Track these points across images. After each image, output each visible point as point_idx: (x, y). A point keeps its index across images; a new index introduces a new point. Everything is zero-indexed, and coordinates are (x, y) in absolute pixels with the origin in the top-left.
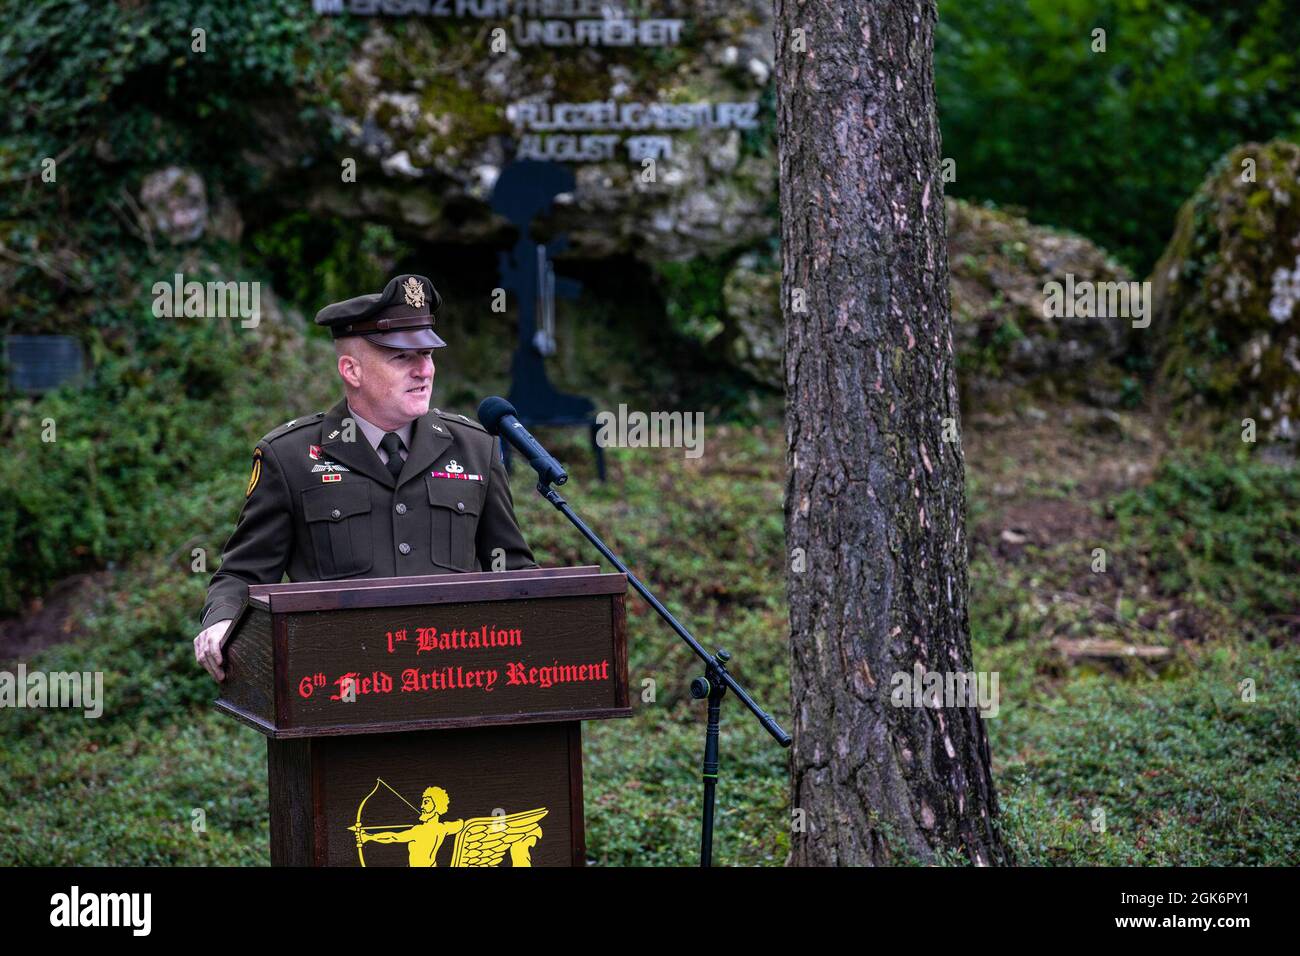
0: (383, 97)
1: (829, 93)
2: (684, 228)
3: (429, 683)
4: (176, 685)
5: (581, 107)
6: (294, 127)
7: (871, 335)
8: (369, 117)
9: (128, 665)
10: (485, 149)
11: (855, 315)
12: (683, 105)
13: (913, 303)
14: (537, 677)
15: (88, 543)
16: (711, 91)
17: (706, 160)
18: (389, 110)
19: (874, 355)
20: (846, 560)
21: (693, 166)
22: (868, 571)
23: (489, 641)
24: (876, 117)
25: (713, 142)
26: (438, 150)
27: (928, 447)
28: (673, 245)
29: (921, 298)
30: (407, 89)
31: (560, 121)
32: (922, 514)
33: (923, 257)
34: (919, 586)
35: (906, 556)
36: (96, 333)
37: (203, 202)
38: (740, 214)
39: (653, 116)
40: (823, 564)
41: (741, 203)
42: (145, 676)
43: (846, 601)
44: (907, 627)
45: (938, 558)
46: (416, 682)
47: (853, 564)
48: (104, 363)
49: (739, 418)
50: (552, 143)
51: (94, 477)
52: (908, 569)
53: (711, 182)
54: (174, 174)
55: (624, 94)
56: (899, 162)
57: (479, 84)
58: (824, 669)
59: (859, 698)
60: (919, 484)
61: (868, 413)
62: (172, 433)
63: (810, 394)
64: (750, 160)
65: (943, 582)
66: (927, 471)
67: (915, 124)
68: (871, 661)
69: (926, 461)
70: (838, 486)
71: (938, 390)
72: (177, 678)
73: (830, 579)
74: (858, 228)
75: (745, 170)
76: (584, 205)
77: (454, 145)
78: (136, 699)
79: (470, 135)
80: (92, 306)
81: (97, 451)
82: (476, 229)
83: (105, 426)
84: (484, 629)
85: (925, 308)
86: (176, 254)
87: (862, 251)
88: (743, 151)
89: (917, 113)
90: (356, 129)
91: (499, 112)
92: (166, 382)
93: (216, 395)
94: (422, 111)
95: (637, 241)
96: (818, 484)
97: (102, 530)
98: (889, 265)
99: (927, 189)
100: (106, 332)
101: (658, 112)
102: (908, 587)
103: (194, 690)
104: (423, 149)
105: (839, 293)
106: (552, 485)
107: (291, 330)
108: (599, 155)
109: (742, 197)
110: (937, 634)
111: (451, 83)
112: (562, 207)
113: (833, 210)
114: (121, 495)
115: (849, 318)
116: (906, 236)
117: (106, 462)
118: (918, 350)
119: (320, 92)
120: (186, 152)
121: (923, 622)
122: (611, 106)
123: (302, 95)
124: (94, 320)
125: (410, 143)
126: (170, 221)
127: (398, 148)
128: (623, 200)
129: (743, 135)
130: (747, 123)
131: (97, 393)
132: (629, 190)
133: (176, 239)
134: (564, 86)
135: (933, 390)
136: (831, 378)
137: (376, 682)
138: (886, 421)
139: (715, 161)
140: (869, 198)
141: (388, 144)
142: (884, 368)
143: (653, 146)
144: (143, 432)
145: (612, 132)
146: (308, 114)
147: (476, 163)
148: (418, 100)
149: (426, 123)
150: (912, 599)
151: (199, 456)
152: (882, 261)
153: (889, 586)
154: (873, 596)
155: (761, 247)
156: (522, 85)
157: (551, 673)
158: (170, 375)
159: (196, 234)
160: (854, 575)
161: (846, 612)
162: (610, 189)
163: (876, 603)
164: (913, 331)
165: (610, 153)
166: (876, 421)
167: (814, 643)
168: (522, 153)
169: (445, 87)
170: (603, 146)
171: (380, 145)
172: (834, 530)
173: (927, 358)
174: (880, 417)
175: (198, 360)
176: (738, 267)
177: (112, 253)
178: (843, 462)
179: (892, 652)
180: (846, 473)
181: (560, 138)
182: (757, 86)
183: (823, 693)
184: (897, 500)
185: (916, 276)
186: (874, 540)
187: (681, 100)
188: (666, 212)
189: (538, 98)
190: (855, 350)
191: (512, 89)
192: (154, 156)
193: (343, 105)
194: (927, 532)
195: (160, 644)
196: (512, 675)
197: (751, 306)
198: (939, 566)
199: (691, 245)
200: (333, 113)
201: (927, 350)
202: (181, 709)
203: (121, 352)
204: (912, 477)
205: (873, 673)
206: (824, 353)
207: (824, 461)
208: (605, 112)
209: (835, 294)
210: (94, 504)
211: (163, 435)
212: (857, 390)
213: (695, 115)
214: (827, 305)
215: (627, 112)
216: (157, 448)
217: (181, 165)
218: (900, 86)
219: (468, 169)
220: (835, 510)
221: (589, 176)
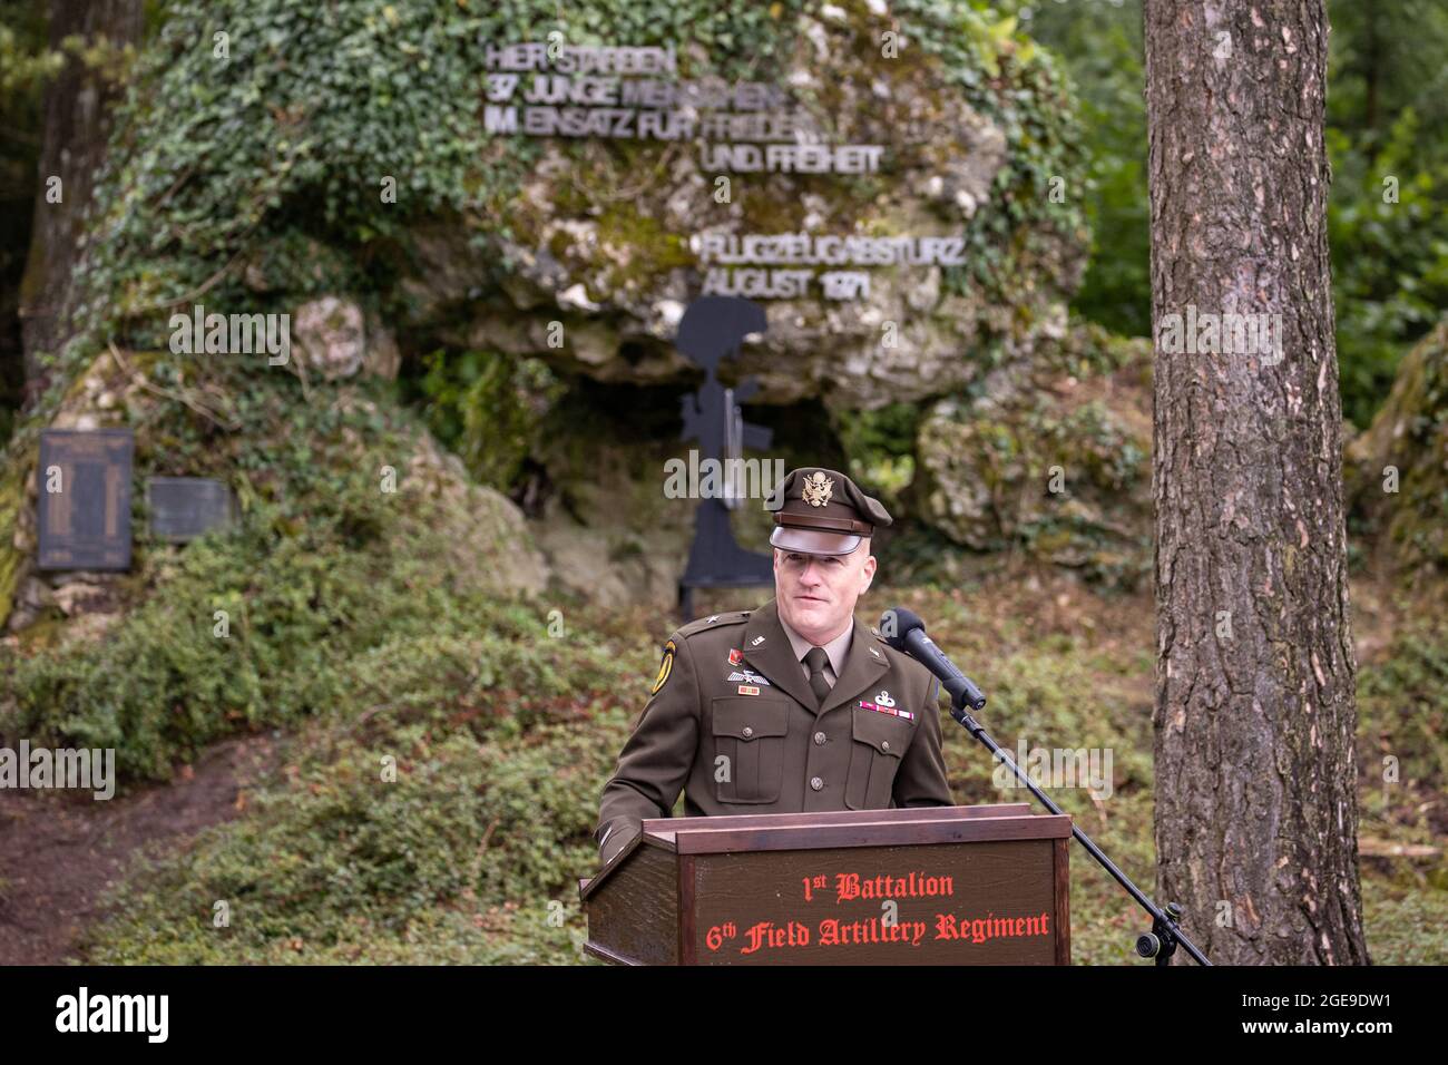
0: (558, 224)
1: (1217, 260)
2: (879, 372)
3: (850, 935)
4: (362, 871)
5: (773, 239)
6: (462, 255)
7: (1260, 531)
8: (543, 245)
9: (308, 849)
10: (667, 283)
11: (1243, 509)
12: (882, 240)
13: (1307, 496)
14: (969, 931)
15: (242, 707)
16: (913, 224)
17: (904, 298)
18: (564, 239)
19: (1263, 554)
20: (1227, 782)
21: (891, 306)
22: (1252, 795)
23: (917, 889)
24: (1269, 288)
25: (913, 279)
26: (616, 283)
27: (1320, 657)
28: (866, 390)
29: (1314, 491)
30: (584, 217)
31: (749, 254)
32: (1313, 732)
33: (1317, 444)
34: (1308, 812)
35: (1296, 778)
36: (242, 475)
37: (361, 335)
38: (939, 357)
39: (850, 250)
40: (1200, 785)
41: (941, 346)
42: (329, 861)
43: (1227, 827)
44: (1296, 857)
45: (1330, 781)
46: (835, 934)
47: (1236, 787)
48: (252, 510)
49: (934, 580)
50: (740, 278)
51: (246, 633)
52: (1297, 793)
53: (908, 322)
54: (330, 304)
55: (817, 226)
56: (1294, 339)
57: (661, 211)
58: (1200, 902)
59: (1240, 936)
60: (1310, 698)
61: (1254, 619)
62: (328, 587)
63: (1188, 595)
64: (951, 299)
65: (1333, 808)
66: (1319, 684)
67: (1311, 297)
68: (1254, 894)
69: (1319, 672)
70: (1219, 699)
71: (1331, 593)
72: (362, 864)
73: (1208, 803)
74: (1247, 411)
75: (945, 310)
76: (773, 346)
77: (635, 278)
78: (319, 885)
79: (651, 267)
80: (239, 446)
81: (249, 605)
82: (652, 369)
83: (257, 578)
84: (912, 876)
85: (1319, 502)
86: (330, 391)
87: (1251, 437)
88: (944, 289)
89: (1314, 284)
90: (529, 260)
91: (683, 243)
92: (321, 532)
93: (372, 546)
94: (600, 240)
95: (828, 385)
96: (1196, 697)
97: (257, 693)
98: (1281, 453)
99: (1323, 370)
100: (254, 475)
101: (857, 247)
102: (1297, 813)
103: (382, 877)
104: (601, 282)
105: (1224, 483)
106: (967, 709)
107: (452, 476)
108: (792, 291)
109: (943, 340)
110: (1327, 865)
111: (631, 210)
112: (748, 348)
113: (1219, 391)
114: (275, 654)
115: (1237, 512)
116: (1301, 421)
117: (259, 619)
118: (1312, 548)
119: (491, 218)
120: (343, 280)
121: (1313, 853)
122: (804, 239)
123: (472, 221)
124: (242, 461)
125: (586, 276)
126: (326, 356)
127: (573, 281)
128: (816, 340)
129: (944, 271)
130: (950, 260)
131: (243, 541)
132: (823, 331)
133: (330, 376)
134: (752, 215)
135: (1326, 593)
136: (1213, 579)
137: (791, 934)
138: (1276, 628)
139: (914, 301)
140: (1260, 378)
141: (563, 276)
142: (1274, 568)
143: (850, 282)
144: (298, 584)
145: (806, 266)
146: (478, 242)
147: (657, 298)
148: (595, 230)
149: (604, 253)
150: (1302, 827)
151: (358, 613)
152: (1274, 449)
153: (1276, 811)
154: (1257, 823)
155: (962, 394)
156: (707, 214)
157: (985, 927)
158: (324, 523)
159: (352, 369)
160: (1237, 798)
161: (1227, 840)
162: (801, 329)
163: (1261, 830)
164: (1306, 526)
165: (803, 289)
166: (1265, 628)
167: (1189, 874)
168: (708, 288)
169: (625, 215)
170: (796, 282)
171: (555, 277)
172: (1214, 747)
173: (1321, 557)
174: (1267, 622)
175: (354, 507)
176: (935, 416)
177: (260, 390)
178: (1226, 673)
179: (1278, 885)
180: (1230, 684)
181: (751, 272)
182: (964, 220)
183: (1197, 929)
184: (1287, 716)
185: (1311, 466)
186: (1260, 760)
187: (880, 233)
188: (860, 354)
189: (724, 229)
190: (1242, 548)
191: (696, 217)
192: (309, 284)
193: (515, 232)
194: (1318, 751)
195: (342, 825)
196: (942, 930)
197: (950, 459)
198: (1330, 789)
199: (885, 391)
200: (505, 240)
201: (1321, 549)
202: (368, 897)
203: (271, 497)
204: (1303, 690)
205: (1256, 909)
206: (1206, 550)
207: (1203, 671)
208: (798, 245)
209: (1220, 483)
210: (248, 664)
211: (318, 590)
212: (1244, 592)
213: (896, 250)
214: (1210, 497)
215: (823, 244)
216: (313, 604)
217: (337, 295)
218: (1295, 255)
219: (649, 304)
220: (1216, 725)
221: (779, 314)
